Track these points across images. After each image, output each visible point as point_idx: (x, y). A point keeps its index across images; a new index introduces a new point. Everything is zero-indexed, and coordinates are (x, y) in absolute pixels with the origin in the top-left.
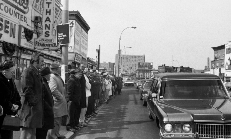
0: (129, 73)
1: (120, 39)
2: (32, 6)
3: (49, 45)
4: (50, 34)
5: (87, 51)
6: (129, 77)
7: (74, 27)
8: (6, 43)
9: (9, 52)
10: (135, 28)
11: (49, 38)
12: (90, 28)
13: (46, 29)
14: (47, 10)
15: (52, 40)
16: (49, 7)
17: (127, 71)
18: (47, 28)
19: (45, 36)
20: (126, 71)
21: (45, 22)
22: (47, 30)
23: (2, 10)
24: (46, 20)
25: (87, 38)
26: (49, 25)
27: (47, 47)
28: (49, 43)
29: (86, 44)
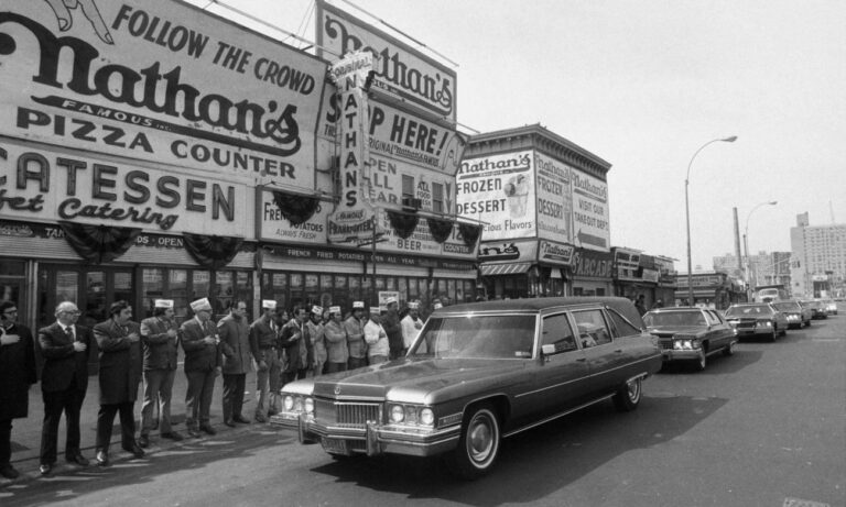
0: (839, 279)
1: (687, 182)
2: (316, 132)
3: (356, 229)
4: (357, 196)
5: (608, 230)
6: (771, 293)
7: (532, 169)
8: (197, 237)
9: (209, 257)
10: (733, 139)
11: (356, 208)
12: (610, 166)
13: (348, 185)
14: (348, 135)
15: (361, 212)
16: (351, 126)
17: (831, 273)
18: (351, 184)
19: (348, 204)
20: (827, 273)
21: (346, 166)
22: (351, 188)
23: (185, 156)
24: (349, 162)
25: (604, 192)
26: (355, 172)
27: (353, 234)
28: (357, 222)
29: (600, 211)
